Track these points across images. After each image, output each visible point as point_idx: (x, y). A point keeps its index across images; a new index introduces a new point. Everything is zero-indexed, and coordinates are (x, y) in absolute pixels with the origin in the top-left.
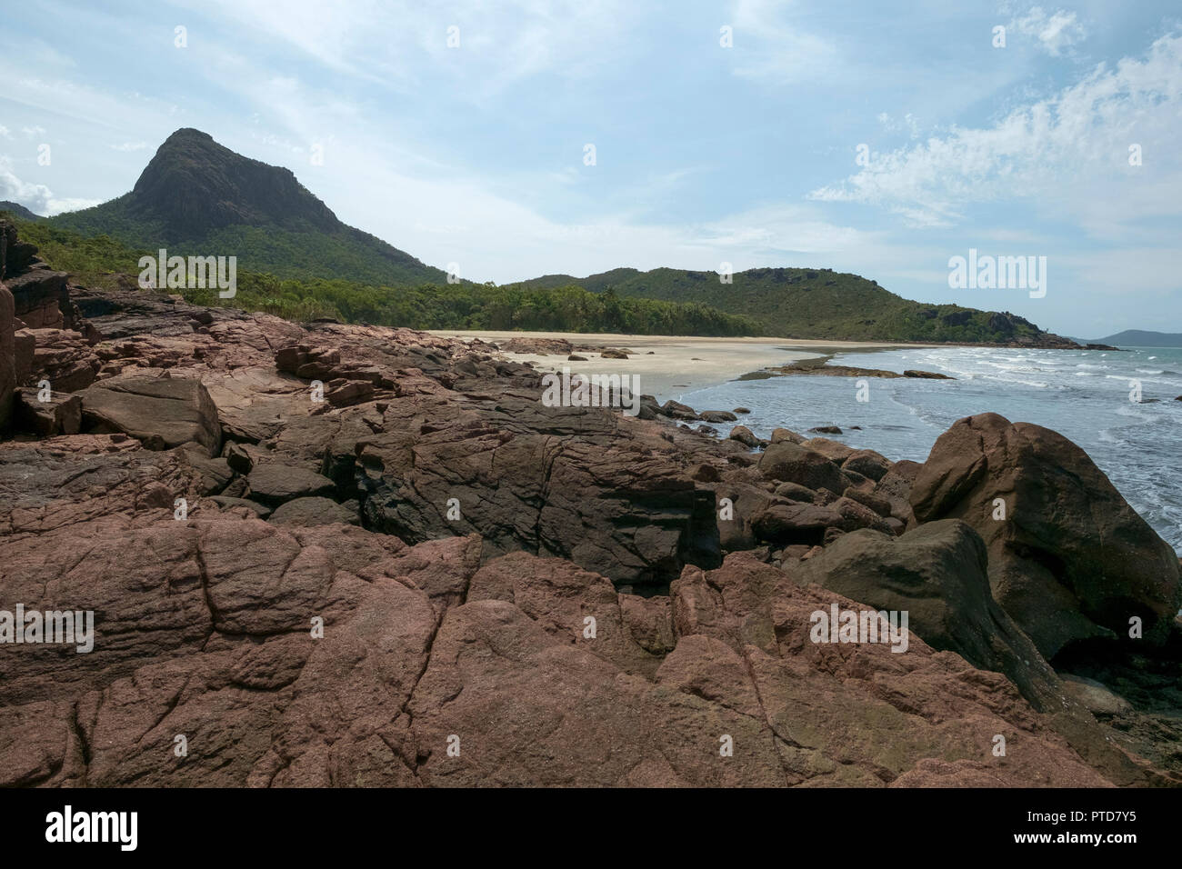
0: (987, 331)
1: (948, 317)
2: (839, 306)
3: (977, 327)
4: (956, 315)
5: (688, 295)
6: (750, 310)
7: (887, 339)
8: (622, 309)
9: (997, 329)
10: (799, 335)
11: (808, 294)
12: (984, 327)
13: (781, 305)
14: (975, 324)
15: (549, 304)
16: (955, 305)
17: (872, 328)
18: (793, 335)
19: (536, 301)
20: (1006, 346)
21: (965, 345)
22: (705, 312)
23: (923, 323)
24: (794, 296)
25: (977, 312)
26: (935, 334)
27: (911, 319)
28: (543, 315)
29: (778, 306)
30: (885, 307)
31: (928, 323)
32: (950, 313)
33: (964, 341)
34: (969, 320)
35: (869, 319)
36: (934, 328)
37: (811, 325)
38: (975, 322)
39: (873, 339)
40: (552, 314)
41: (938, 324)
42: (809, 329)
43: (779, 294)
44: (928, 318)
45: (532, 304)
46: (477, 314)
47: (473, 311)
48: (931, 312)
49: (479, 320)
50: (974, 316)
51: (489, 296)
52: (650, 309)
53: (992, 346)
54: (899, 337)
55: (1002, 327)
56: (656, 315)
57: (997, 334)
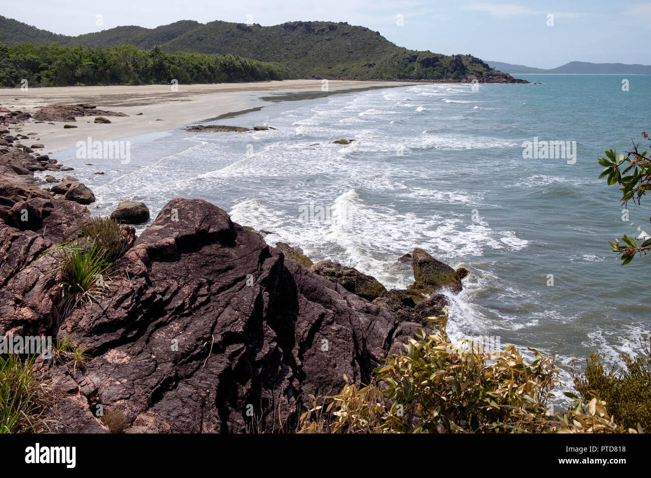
0: (448, 71)
1: (423, 61)
2: (352, 52)
3: (442, 68)
4: (428, 59)
5: (238, 44)
6: (286, 56)
7: (382, 78)
8: (167, 65)
9: (455, 69)
10: (321, 77)
11: (329, 42)
12: (445, 68)
13: (309, 52)
14: (440, 66)
15: (105, 62)
16: (429, 51)
17: (372, 70)
18: (317, 76)
19: (94, 60)
20: (459, 82)
21: (434, 82)
22: (238, 63)
23: (406, 65)
24: (319, 44)
25: (443, 57)
26: (414, 73)
27: (398, 63)
28: (101, 72)
29: (306, 53)
30: (383, 53)
31: (410, 65)
32: (425, 57)
33: (433, 79)
34: (437, 63)
35: (371, 63)
36: (414, 69)
37: (330, 68)
38: (442, 64)
39: (372, 79)
40: (108, 71)
41: (416, 65)
42: (328, 71)
43: (308, 43)
44: (410, 62)
45: (91, 63)
46: (46, 71)
47: (42, 69)
48: (413, 57)
49: (48, 76)
50: (440, 59)
51: (55, 56)
52: (192, 64)
53: (450, 82)
54: (391, 77)
55: (458, 68)
56: (197, 68)
57: (455, 73)
